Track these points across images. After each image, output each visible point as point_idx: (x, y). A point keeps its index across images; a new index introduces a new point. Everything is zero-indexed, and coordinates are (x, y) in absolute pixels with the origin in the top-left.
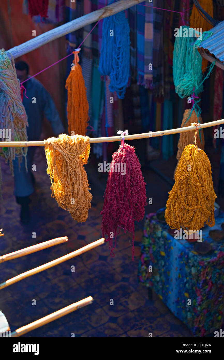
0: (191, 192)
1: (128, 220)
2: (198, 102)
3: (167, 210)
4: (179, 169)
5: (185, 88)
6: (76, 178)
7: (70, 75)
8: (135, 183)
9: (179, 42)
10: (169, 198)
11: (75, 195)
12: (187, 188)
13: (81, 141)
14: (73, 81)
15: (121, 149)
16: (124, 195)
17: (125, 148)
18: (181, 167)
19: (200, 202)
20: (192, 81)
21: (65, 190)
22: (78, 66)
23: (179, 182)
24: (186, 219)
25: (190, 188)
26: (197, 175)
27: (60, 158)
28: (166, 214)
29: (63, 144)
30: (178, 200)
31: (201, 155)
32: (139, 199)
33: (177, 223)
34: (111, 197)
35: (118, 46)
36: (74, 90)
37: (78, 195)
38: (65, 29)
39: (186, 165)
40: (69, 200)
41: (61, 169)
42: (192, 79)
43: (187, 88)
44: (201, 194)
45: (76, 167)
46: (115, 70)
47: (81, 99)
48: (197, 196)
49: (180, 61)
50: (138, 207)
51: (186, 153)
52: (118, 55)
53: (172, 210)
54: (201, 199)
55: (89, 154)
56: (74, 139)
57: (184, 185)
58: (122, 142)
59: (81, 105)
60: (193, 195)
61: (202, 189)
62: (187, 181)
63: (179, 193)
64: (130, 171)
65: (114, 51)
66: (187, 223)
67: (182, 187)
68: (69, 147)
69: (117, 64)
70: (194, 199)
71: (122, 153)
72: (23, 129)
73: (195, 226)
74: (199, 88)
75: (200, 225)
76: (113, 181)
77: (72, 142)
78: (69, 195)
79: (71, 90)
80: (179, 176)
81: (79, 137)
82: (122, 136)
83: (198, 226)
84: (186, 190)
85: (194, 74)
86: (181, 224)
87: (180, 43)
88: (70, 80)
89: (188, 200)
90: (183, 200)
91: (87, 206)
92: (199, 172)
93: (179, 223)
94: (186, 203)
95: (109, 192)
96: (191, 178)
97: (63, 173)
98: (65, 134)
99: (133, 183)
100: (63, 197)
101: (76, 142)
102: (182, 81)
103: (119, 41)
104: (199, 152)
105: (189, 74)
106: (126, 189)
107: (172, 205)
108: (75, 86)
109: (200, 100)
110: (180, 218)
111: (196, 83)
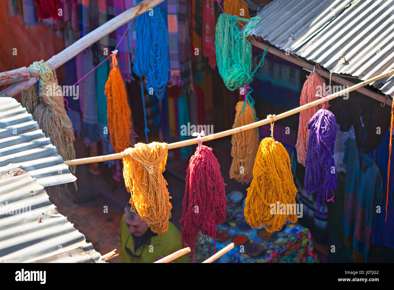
0: (271, 188)
1: (211, 225)
2: (250, 92)
3: (247, 208)
4: (257, 164)
5: (236, 79)
6: (158, 188)
7: (109, 80)
8: (216, 185)
9: (220, 31)
10: (247, 195)
11: (159, 206)
12: (266, 184)
13: (159, 148)
14: (113, 85)
15: (199, 152)
16: (206, 200)
17: (204, 150)
18: (258, 161)
19: (281, 197)
20: (243, 72)
21: (148, 202)
22: (117, 69)
23: (258, 178)
24: (267, 216)
25: (269, 184)
26: (276, 169)
27: (140, 169)
28: (245, 212)
29: (142, 153)
30: (258, 196)
31: (278, 148)
32: (220, 201)
33: (257, 221)
34: (193, 203)
35: (155, 43)
36: (115, 95)
37: (161, 205)
38: (103, 31)
39: (264, 159)
40: (152, 213)
41: (141, 180)
42: (243, 70)
43: (238, 79)
44: (281, 189)
45: (157, 176)
46: (153, 68)
47: (123, 104)
48: (277, 191)
49: (225, 51)
50: (220, 210)
51: (263, 147)
52: (155, 53)
53: (252, 208)
54: (282, 194)
55: (166, 161)
56: (152, 147)
57: (263, 180)
58: (200, 144)
59: (123, 110)
60: (273, 191)
61: (283, 184)
62: (266, 176)
63: (258, 189)
64: (211, 173)
65: (151, 49)
66: (268, 220)
67: (261, 183)
68: (148, 156)
69: (155, 62)
70: (274, 194)
71: (201, 156)
72: (70, 144)
73: (276, 223)
74: (251, 78)
75: (282, 221)
76: (194, 186)
77: (150, 150)
78: (152, 206)
79: (111, 96)
80: (257, 171)
81: (157, 145)
82: (199, 138)
83: (280, 223)
84: (265, 185)
85: (245, 64)
86: (262, 222)
87: (222, 32)
88: (109, 85)
89: (268, 196)
90: (262, 197)
91: (168, 216)
92: (278, 166)
93: (260, 221)
94: (267, 200)
95: (190, 198)
96: (270, 173)
97: (145, 184)
98: (142, 143)
99: (214, 186)
100: (146, 210)
101: (155, 149)
102: (232, 73)
103: (156, 37)
104: (277, 145)
105: (239, 65)
106: (207, 192)
107: (252, 202)
108: (116, 91)
109: (252, 91)
110: (260, 216)
111: (247, 73)
